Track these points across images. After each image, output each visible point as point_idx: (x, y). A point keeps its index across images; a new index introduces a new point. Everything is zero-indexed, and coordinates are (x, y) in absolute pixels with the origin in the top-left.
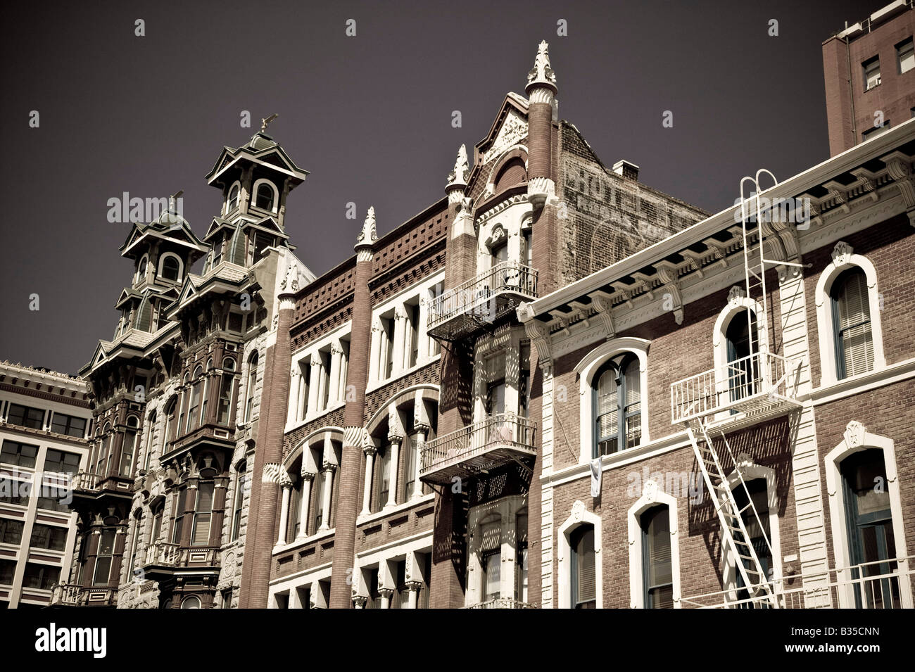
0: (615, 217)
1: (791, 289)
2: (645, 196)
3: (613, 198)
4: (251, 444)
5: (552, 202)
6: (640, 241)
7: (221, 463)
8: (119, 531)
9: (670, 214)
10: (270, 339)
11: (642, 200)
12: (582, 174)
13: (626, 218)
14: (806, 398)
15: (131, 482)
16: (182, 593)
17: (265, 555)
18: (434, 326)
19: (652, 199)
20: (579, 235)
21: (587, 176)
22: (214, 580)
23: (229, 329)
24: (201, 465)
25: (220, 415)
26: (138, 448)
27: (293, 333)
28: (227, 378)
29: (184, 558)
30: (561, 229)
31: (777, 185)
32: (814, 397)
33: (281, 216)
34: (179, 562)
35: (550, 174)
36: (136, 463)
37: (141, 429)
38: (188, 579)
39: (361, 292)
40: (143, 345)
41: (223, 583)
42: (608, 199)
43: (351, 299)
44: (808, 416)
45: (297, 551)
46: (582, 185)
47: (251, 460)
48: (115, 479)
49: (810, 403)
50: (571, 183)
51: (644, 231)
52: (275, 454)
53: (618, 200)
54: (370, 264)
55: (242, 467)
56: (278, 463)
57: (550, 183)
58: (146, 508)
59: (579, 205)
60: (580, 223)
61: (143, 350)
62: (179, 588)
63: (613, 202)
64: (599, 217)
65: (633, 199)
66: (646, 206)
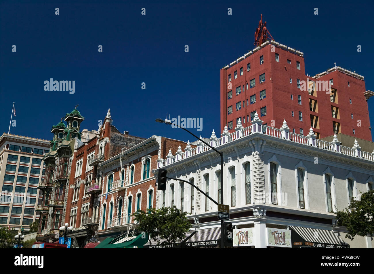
0: (122, 143)
1: (128, 168)
2: (130, 137)
3: (122, 139)
4: (69, 180)
5: (108, 142)
6: (128, 147)
7: (64, 184)
8: (50, 195)
9: (136, 140)
10: (73, 158)
11: (129, 138)
12: (115, 135)
13: (125, 143)
14: (127, 187)
15: (52, 184)
16: (57, 210)
17: (70, 203)
18: (90, 164)
19: (132, 138)
20: (113, 148)
21: (116, 135)
22: (63, 207)
23: (66, 155)
24: (60, 184)
25: (64, 173)
26: (53, 177)
27: (77, 157)
28: (66, 165)
29: (57, 203)
30: (110, 147)
31: (126, 151)
32: (128, 187)
33: (79, 128)
34: (56, 204)
35: (108, 136)
36: (53, 180)
37: (54, 173)
38: (57, 207)
39: (85, 151)
40: (53, 155)
41: (64, 208)
42: (121, 140)
43: (83, 153)
44: (127, 190)
45: (75, 203)
46: (115, 138)
47: (69, 183)
48: (48, 184)
49: (127, 188)
50: (112, 138)
51: (129, 145)
52: (73, 183)
53: (123, 139)
54: (87, 146)
55: (68, 184)
56: (73, 184)
57: (108, 138)
58: (54, 190)
59: (114, 142)
60: (114, 145)
61: (54, 156)
62: (56, 209)
63: (122, 140)
64: (119, 144)
65: (127, 138)
66: (130, 140)
